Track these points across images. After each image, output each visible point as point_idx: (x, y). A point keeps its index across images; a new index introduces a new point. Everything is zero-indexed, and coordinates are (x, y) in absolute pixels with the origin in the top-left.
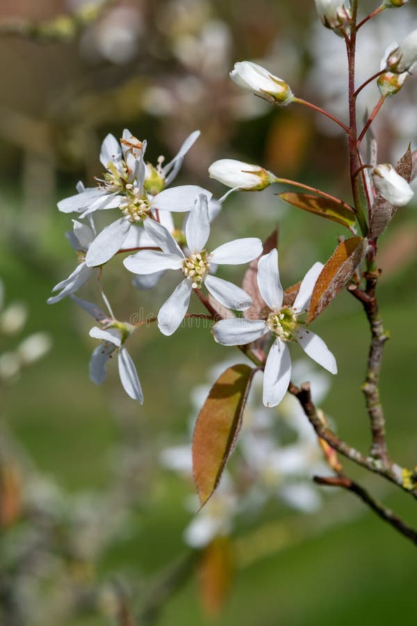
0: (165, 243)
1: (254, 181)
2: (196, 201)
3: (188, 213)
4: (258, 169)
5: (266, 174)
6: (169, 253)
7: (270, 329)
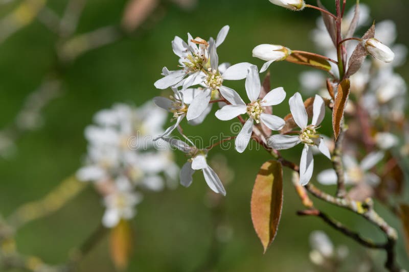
0: (233, 99)
1: (280, 55)
2: (248, 71)
3: (245, 79)
4: (281, 47)
5: (287, 50)
6: (236, 105)
7: (302, 140)
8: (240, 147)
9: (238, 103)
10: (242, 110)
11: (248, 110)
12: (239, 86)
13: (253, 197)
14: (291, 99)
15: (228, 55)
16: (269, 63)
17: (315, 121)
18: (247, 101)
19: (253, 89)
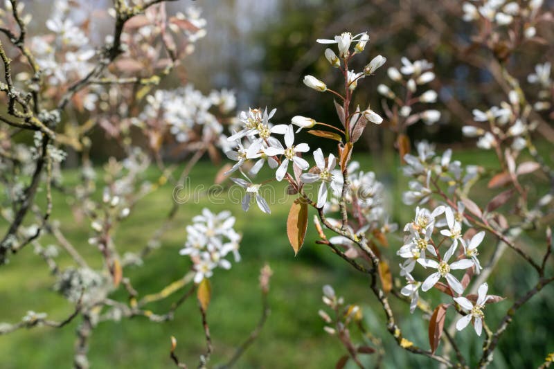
2: (287, 129)
3: (284, 134)
4: (310, 119)
5: (313, 121)
6: (277, 148)
7: (320, 177)
8: (279, 177)
9: (278, 146)
10: (281, 151)
11: (286, 153)
12: (280, 138)
13: (288, 220)
14: (315, 152)
15: (274, 121)
16: (301, 128)
17: (329, 166)
18: (285, 147)
19: (289, 140)
